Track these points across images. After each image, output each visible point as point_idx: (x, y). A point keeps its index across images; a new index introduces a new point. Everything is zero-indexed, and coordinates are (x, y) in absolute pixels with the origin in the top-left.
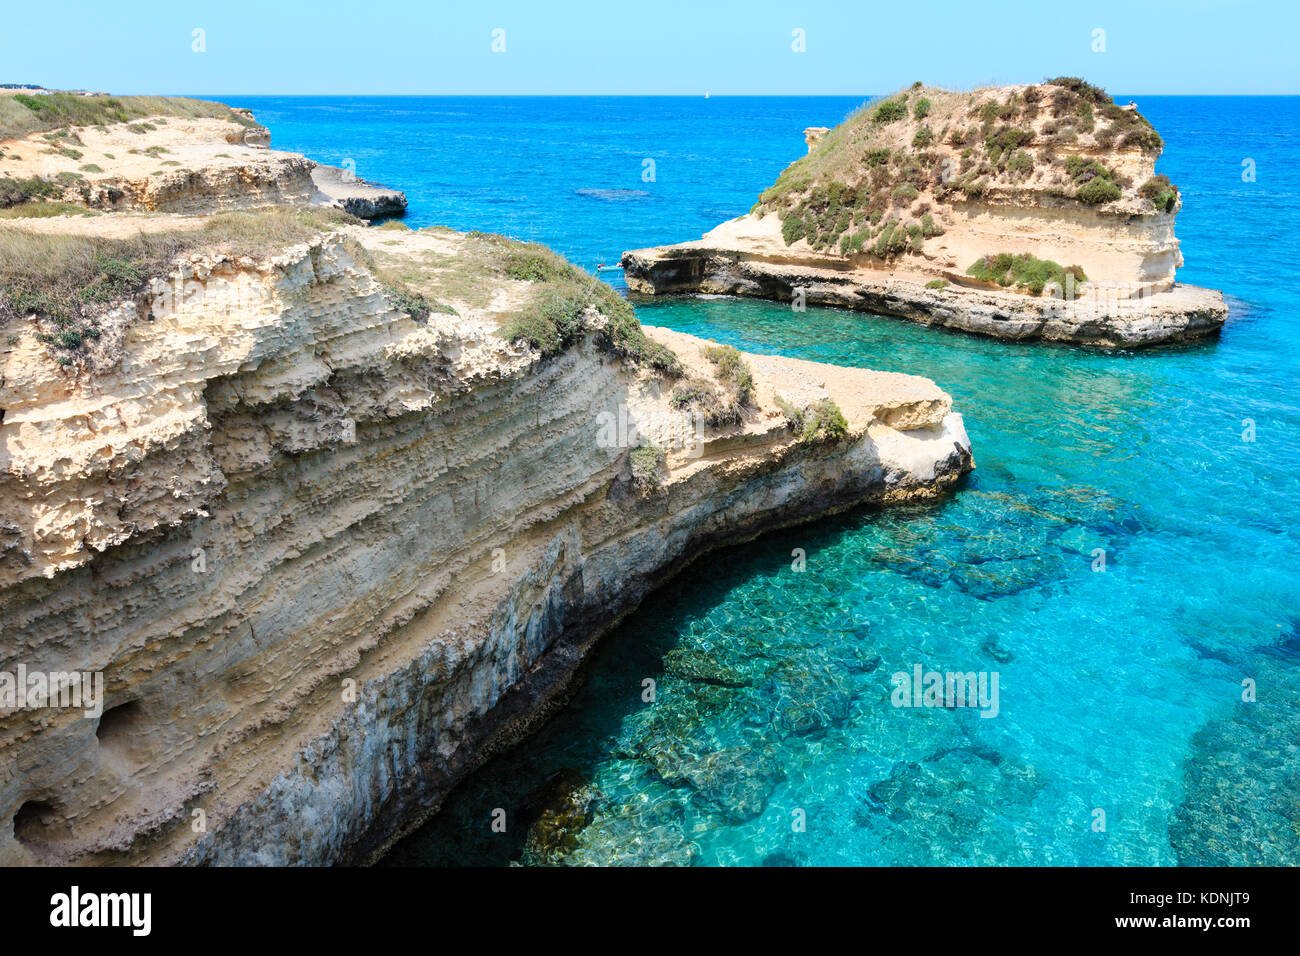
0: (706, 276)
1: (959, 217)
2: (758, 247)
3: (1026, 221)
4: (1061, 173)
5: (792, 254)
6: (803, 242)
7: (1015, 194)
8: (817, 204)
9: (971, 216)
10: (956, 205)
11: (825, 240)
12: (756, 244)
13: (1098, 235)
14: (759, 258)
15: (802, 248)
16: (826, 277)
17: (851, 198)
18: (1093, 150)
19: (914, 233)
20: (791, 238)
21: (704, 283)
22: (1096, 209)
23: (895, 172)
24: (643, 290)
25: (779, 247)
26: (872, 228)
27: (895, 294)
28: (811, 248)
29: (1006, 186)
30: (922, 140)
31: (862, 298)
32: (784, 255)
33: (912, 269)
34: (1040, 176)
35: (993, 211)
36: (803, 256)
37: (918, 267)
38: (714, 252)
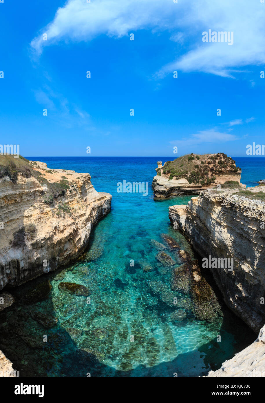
0: (172, 192)
1: (217, 176)
2: (184, 185)
3: (227, 175)
4: (230, 167)
5: (191, 186)
6: (193, 183)
7: (226, 171)
8: (192, 175)
9: (219, 176)
10: (216, 174)
11: (197, 182)
12: (184, 184)
13: (235, 177)
14: (185, 187)
15: (193, 184)
17: (197, 174)
18: (231, 164)
19: (212, 179)
20: (190, 183)
21: (172, 194)
22: (236, 173)
23: (202, 169)
24: (161, 197)
25: (188, 185)
26: (204, 179)
28: (195, 184)
29: (225, 170)
30: (202, 163)
32: (190, 186)
34: (228, 168)
35: (223, 174)
36: (193, 186)
37: (214, 185)
38: (175, 187)
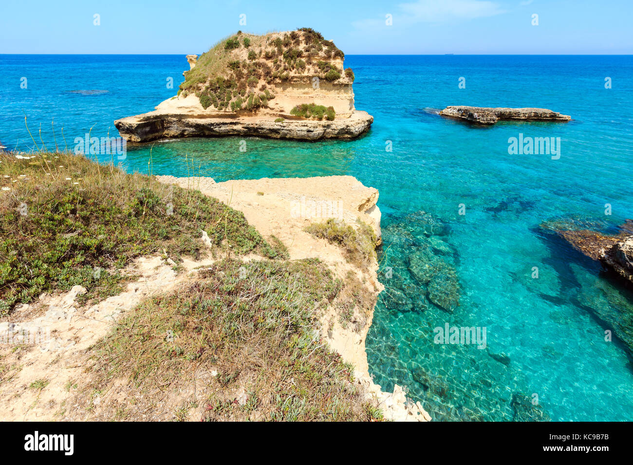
1: (279, 90)
2: (190, 111)
3: (306, 90)
4: (317, 68)
5: (209, 113)
6: (212, 107)
7: (302, 78)
8: (213, 88)
9: (284, 89)
10: (277, 85)
11: (222, 105)
12: (189, 110)
13: (333, 94)
14: (192, 117)
15: (212, 109)
16: (227, 122)
17: (229, 84)
18: (325, 58)
19: (262, 98)
20: (206, 106)
21: (166, 132)
22: (332, 83)
23: (245, 71)
25: (200, 110)
26: (243, 98)
27: (262, 126)
28: (217, 109)
29: (297, 75)
30: (252, 56)
31: (247, 130)
32: (205, 114)
33: (265, 115)
34: (309, 70)
35: (293, 86)
36: (214, 113)
37: (268, 113)
38: (167, 116)
